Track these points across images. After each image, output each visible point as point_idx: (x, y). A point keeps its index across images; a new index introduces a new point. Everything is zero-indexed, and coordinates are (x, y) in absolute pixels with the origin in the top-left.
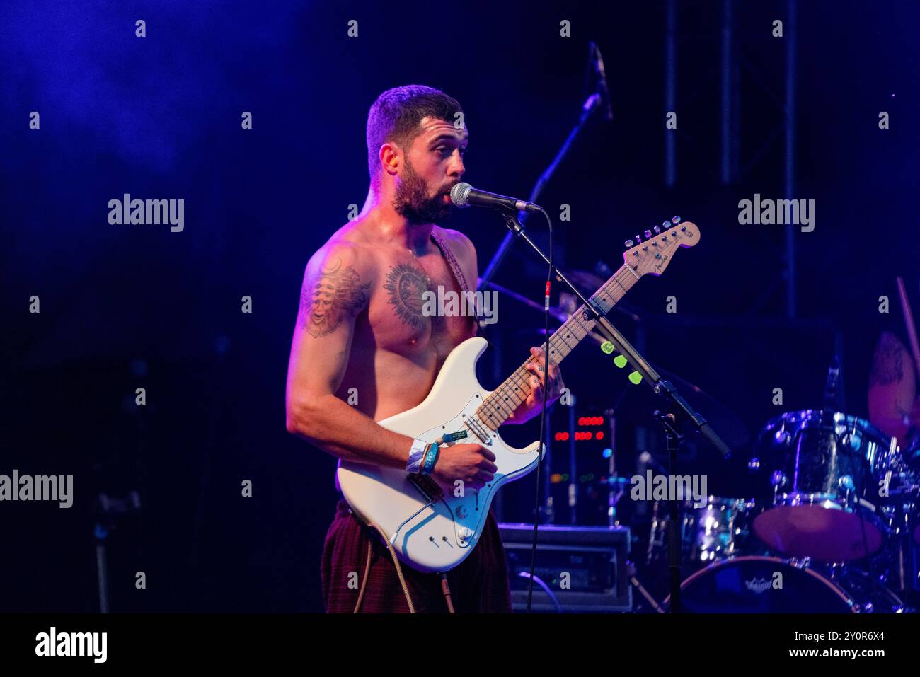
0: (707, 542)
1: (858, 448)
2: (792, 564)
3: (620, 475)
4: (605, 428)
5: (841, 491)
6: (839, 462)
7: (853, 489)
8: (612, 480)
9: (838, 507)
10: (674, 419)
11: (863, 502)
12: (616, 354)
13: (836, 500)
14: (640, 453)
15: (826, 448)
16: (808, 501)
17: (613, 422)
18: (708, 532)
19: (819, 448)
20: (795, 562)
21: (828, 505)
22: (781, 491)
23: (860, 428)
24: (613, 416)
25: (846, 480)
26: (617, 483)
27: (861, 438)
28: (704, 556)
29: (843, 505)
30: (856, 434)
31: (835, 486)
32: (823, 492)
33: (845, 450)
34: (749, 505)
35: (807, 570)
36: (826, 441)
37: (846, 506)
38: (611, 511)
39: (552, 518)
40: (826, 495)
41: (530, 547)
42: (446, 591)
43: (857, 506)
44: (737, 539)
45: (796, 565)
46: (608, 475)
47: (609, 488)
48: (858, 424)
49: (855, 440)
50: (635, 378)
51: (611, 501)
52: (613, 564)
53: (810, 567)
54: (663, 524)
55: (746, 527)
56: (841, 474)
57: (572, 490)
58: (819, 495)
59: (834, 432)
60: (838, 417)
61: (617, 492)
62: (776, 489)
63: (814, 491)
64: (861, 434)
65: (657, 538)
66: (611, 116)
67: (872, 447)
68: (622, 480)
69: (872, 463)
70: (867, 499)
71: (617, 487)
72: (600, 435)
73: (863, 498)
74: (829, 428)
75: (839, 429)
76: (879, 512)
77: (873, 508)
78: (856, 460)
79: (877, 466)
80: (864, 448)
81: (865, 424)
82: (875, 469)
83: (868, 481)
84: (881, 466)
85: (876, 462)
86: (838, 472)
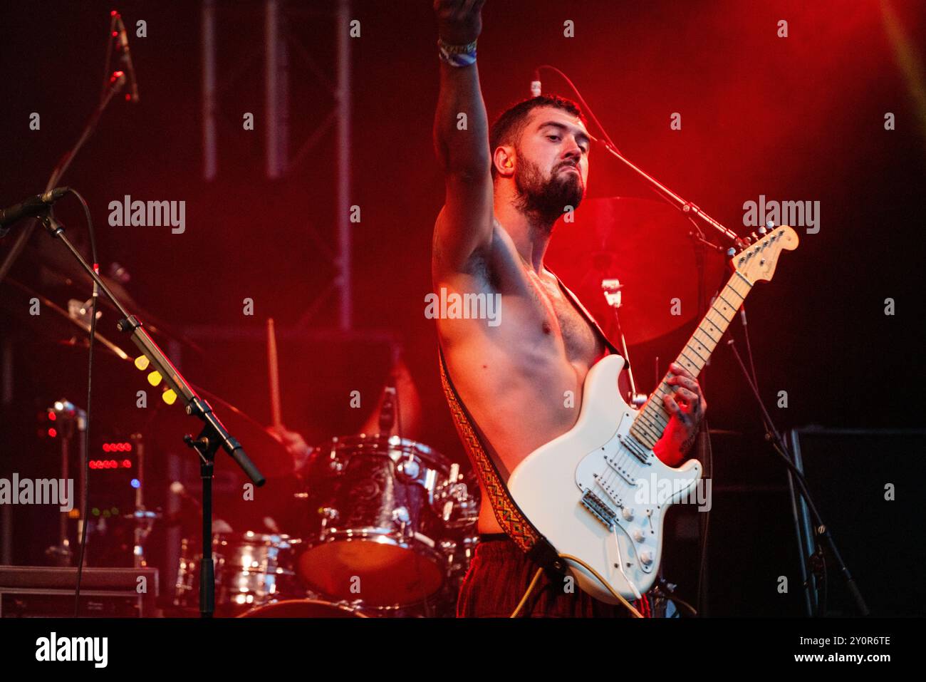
0: (243, 582)
1: (415, 476)
2: (342, 607)
3: (149, 509)
4: (132, 455)
7: (409, 523)
8: (139, 514)
9: (392, 542)
10: (207, 445)
11: (419, 536)
12: (150, 369)
13: (391, 535)
14: (171, 482)
15: (379, 476)
16: (361, 537)
17: (140, 448)
18: (245, 573)
19: (373, 476)
20: (344, 605)
21: (383, 540)
22: (328, 526)
23: (419, 453)
24: (141, 441)
25: (402, 513)
26: (145, 517)
27: (419, 464)
28: (240, 600)
29: (397, 540)
30: (414, 460)
31: (390, 519)
32: (376, 526)
33: (402, 478)
34: (294, 541)
35: (359, 614)
36: (380, 469)
37: (401, 541)
38: (138, 550)
39: (68, 560)
40: (379, 530)
43: (413, 541)
44: (280, 580)
45: (346, 608)
46: (135, 509)
47: (135, 522)
48: (416, 448)
49: (411, 467)
50: (169, 397)
51: (137, 539)
52: (138, 609)
53: (360, 611)
55: (291, 567)
56: (397, 506)
57: (81, 524)
58: (371, 530)
59: (389, 459)
60: (394, 441)
61: (145, 528)
62: (324, 522)
63: (366, 525)
64: (419, 460)
66: (136, 97)
67: (431, 475)
68: (150, 514)
69: (431, 493)
70: (424, 533)
71: (144, 522)
72: (127, 463)
73: (419, 532)
74: (384, 453)
75: (395, 456)
76: (438, 547)
77: (431, 543)
78: (413, 489)
79: (437, 496)
80: (422, 475)
81: (425, 449)
82: (434, 499)
83: (426, 514)
84: (441, 496)
85: (435, 492)
86: (393, 503)
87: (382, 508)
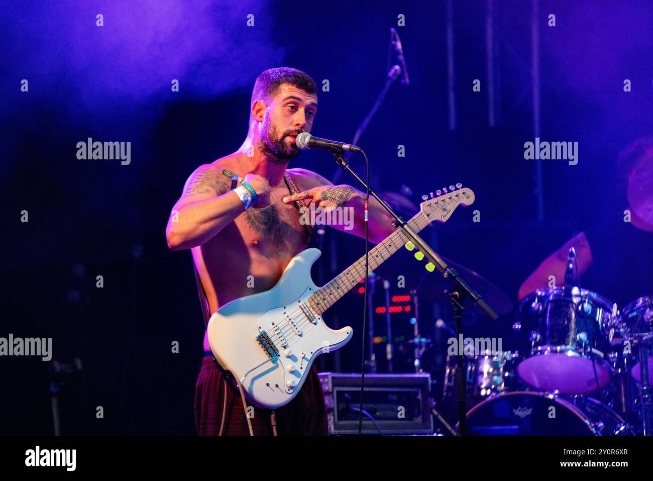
0: (485, 382)
1: (590, 313)
2: (546, 396)
3: (422, 336)
4: (411, 303)
5: (579, 344)
6: (576, 323)
7: (587, 342)
8: (417, 340)
9: (577, 355)
10: (458, 296)
11: (594, 351)
12: (416, 250)
13: (576, 350)
14: (436, 320)
15: (567, 314)
16: (556, 352)
17: (416, 299)
18: (485, 375)
19: (563, 314)
20: (548, 394)
21: (570, 353)
22: (536, 345)
24: (416, 294)
25: (583, 336)
26: (420, 342)
28: (483, 393)
29: (580, 353)
30: (588, 302)
31: (574, 340)
32: (566, 345)
33: (581, 314)
34: (514, 355)
35: (557, 400)
36: (567, 308)
37: (583, 354)
38: (417, 363)
39: (375, 369)
40: (568, 347)
41: (359, 389)
42: (273, 423)
43: (591, 354)
44: (506, 380)
45: (548, 397)
46: (413, 337)
47: (414, 346)
49: (587, 307)
50: (430, 267)
51: (416, 355)
52: (419, 400)
53: (559, 398)
54: (453, 371)
55: (512, 371)
56: (578, 332)
57: (389, 348)
58: (563, 347)
59: (572, 303)
60: (575, 291)
61: (421, 349)
62: (533, 343)
63: (560, 344)
65: (449, 381)
66: (407, 80)
67: (600, 312)
68: (424, 340)
69: (600, 323)
70: (597, 348)
71: (420, 345)
72: (408, 309)
73: (594, 348)
74: (569, 299)
75: (576, 300)
76: (606, 357)
77: (602, 355)
78: (589, 321)
79: (604, 325)
80: (594, 313)
81: (594, 295)
82: (602, 327)
83: (598, 336)
84: (606, 325)
85: (603, 322)
86: (577, 330)
87: (570, 333)
